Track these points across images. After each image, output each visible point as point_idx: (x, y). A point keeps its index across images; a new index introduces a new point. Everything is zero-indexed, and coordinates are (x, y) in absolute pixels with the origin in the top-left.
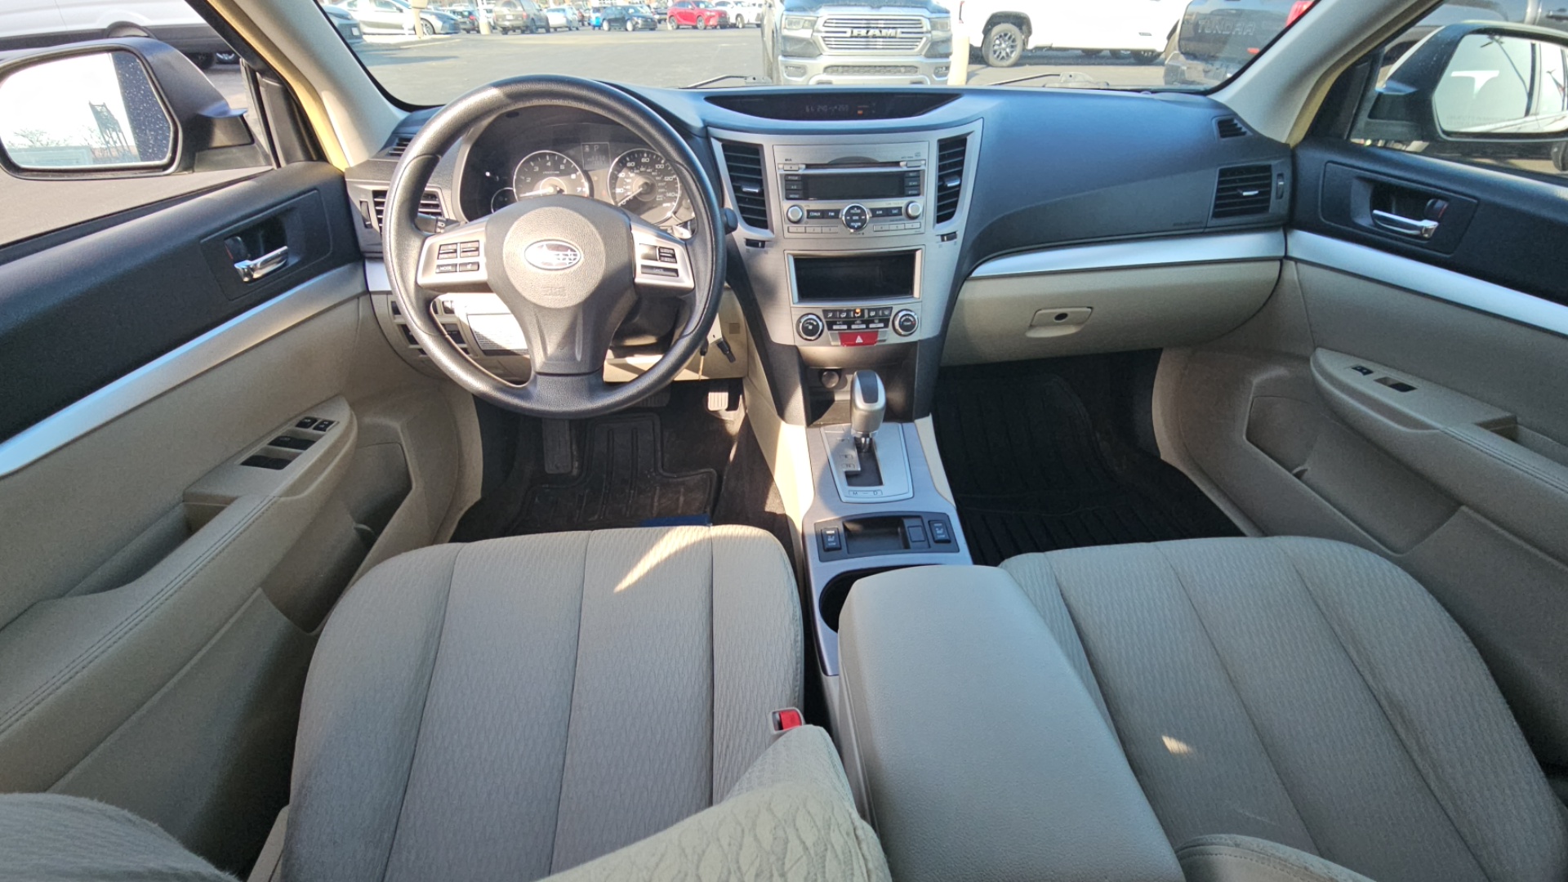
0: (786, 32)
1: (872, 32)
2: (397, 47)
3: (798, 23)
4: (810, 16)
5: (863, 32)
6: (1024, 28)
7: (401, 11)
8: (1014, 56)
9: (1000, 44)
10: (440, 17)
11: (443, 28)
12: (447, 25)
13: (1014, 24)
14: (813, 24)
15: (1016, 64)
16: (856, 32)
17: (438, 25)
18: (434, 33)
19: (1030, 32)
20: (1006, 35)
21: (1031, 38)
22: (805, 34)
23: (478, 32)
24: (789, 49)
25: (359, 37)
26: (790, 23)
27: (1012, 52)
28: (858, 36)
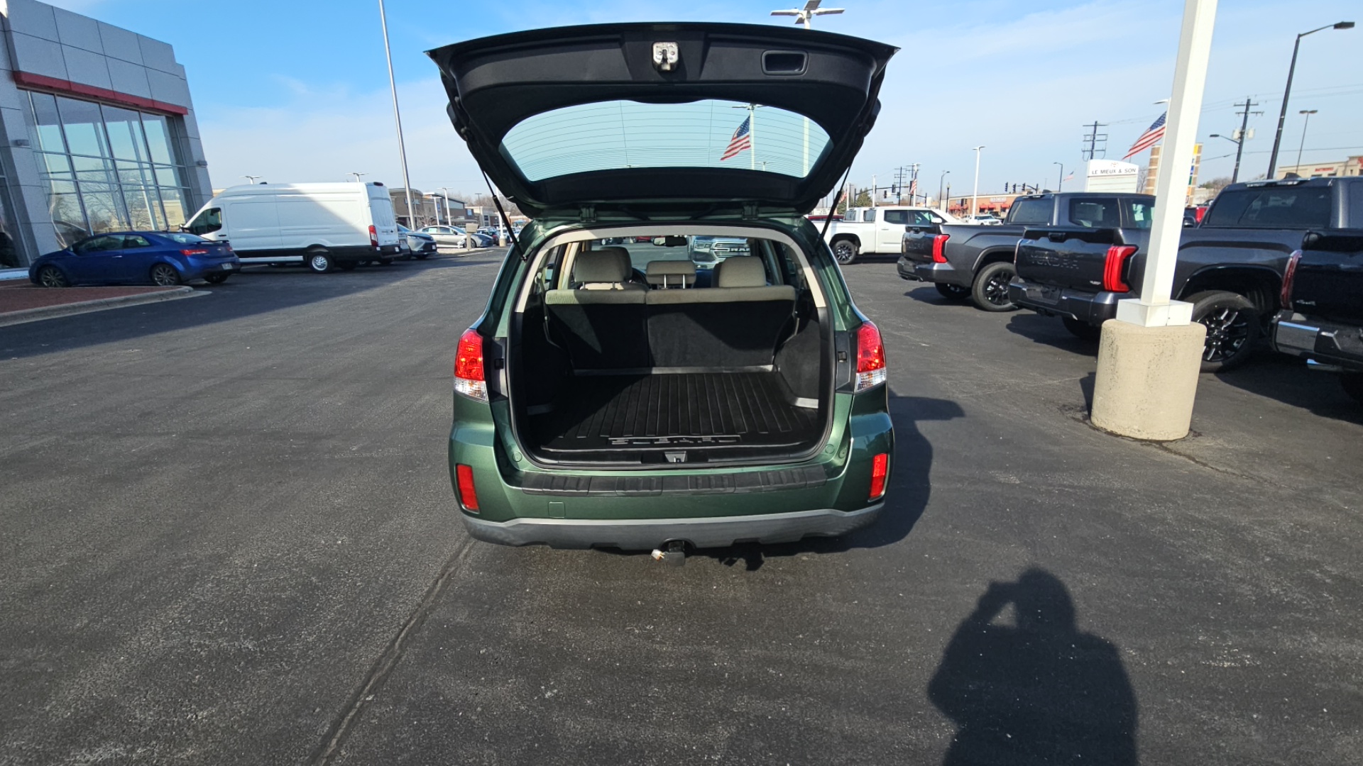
0: (696, 250)
1: (741, 250)
2: (455, 256)
3: (702, 245)
4: (708, 242)
5: (736, 250)
6: (856, 242)
7: (456, 234)
8: (850, 258)
9: (841, 252)
10: (480, 237)
11: (482, 244)
12: (485, 242)
13: (850, 240)
14: (710, 245)
15: (853, 263)
16: (732, 250)
17: (479, 241)
18: (476, 247)
19: (859, 245)
20: (844, 246)
21: (860, 248)
22: (707, 250)
23: (498, 245)
24: (698, 257)
25: (435, 250)
26: (698, 245)
27: (849, 256)
28: (734, 251)
